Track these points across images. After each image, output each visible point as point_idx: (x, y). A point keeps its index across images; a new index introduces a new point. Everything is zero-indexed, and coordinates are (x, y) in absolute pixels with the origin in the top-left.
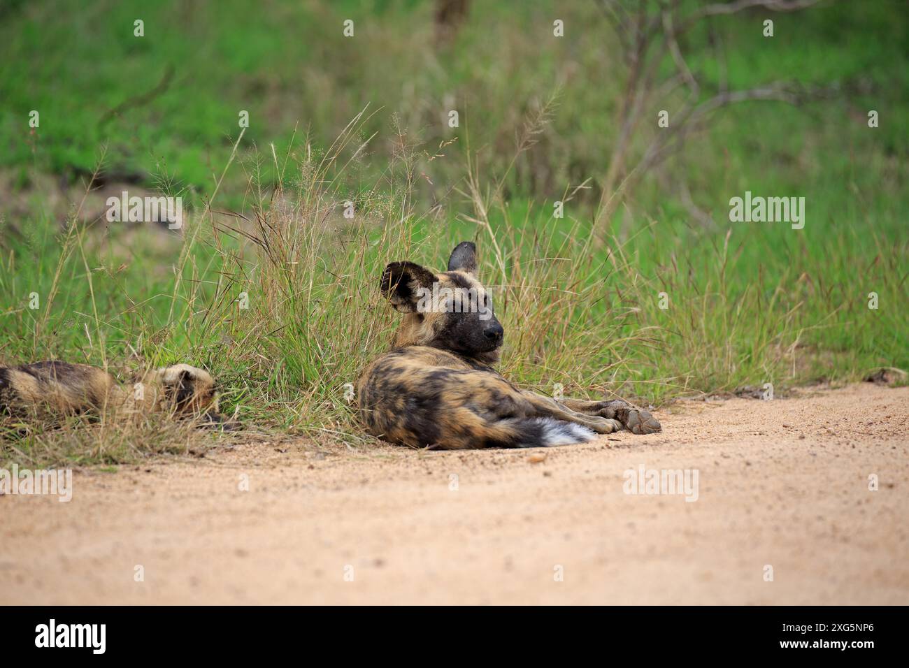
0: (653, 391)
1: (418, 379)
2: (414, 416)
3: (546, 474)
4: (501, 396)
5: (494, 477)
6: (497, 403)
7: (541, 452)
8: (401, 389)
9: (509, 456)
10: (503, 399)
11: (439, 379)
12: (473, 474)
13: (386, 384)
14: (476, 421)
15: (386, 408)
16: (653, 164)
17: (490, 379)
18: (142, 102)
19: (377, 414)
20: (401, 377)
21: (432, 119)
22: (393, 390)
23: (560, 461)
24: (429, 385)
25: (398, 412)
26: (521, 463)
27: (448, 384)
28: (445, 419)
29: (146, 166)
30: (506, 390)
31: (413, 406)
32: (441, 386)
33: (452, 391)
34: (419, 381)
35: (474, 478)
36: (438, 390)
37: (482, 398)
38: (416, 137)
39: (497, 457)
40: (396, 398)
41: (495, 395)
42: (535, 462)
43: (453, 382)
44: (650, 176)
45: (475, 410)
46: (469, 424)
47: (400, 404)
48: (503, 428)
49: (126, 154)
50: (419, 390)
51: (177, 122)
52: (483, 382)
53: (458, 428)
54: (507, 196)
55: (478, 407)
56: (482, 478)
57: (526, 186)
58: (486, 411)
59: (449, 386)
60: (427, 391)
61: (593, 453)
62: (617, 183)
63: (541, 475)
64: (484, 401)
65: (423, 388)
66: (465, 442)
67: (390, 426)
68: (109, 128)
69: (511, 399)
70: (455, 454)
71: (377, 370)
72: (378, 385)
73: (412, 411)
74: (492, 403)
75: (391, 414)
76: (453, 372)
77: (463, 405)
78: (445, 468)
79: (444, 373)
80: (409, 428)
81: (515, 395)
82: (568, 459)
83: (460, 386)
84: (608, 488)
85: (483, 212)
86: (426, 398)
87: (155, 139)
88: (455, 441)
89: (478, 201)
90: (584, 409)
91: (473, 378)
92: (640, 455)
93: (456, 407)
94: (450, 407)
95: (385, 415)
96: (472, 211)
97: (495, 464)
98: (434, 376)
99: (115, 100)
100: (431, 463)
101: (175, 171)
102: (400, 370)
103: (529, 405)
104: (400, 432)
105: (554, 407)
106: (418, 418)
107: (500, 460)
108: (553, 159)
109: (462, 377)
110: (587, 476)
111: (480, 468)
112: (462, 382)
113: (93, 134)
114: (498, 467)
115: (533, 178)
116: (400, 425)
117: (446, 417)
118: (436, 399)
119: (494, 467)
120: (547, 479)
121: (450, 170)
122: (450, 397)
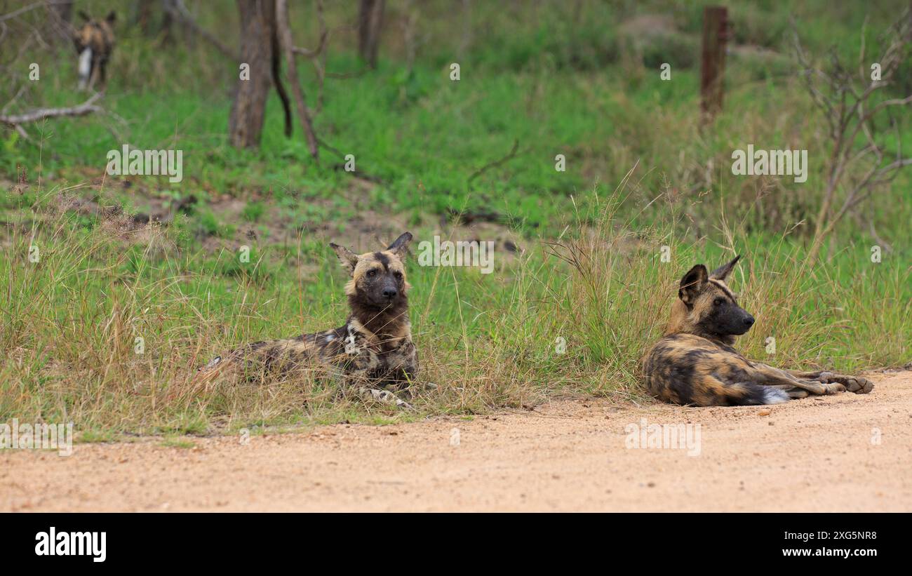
0: (847, 365)
1: (681, 355)
2: (676, 380)
3: (770, 424)
4: (737, 370)
5: (734, 425)
6: (734, 374)
7: (767, 408)
8: (669, 361)
9: (745, 411)
10: (738, 371)
11: (694, 355)
12: (720, 424)
13: (660, 358)
14: (717, 384)
15: (658, 375)
16: (850, 207)
17: (731, 358)
18: (497, 165)
19: (653, 379)
20: (670, 353)
21: (697, 176)
22: (664, 362)
23: (780, 415)
24: (687, 359)
25: (665, 377)
26: (753, 416)
27: (700, 359)
28: (696, 383)
29: (499, 209)
30: (741, 365)
31: (675, 373)
32: (696, 360)
33: (703, 364)
34: (681, 356)
35: (720, 426)
36: (693, 363)
37: (724, 370)
38: (685, 188)
39: (736, 412)
40: (665, 368)
41: (733, 368)
42: (763, 415)
43: (704, 358)
44: (849, 214)
45: (718, 378)
46: (713, 386)
47: (667, 372)
48: (737, 388)
49: (487, 200)
50: (680, 362)
51: (521, 178)
52: (725, 359)
53: (705, 389)
54: (749, 229)
55: (720, 377)
56: (726, 426)
57: (762, 222)
58: (726, 379)
59: (701, 360)
60: (686, 363)
61: (804, 409)
62: (825, 223)
63: (768, 424)
64: (725, 372)
65: (682, 361)
66: (711, 399)
67: (661, 388)
68: (474, 183)
69: (745, 372)
71: (656, 349)
72: (655, 359)
73: (675, 377)
74: (730, 374)
75: (661, 379)
76: (705, 351)
77: (710, 374)
78: (700, 419)
79: (699, 352)
80: (672, 388)
81: (748, 369)
82: (786, 413)
83: (709, 361)
84: (813, 433)
85: (731, 241)
86: (684, 368)
87: (507, 190)
88: (704, 400)
89: (727, 233)
91: (719, 356)
92: (837, 410)
93: (705, 375)
94: (700, 375)
95: (657, 379)
96: (723, 241)
97: (735, 416)
98: (692, 353)
99: (480, 164)
100: (690, 416)
101: (519, 212)
102: (671, 349)
103: (760, 375)
104: (667, 392)
105: (782, 375)
106: (678, 381)
107: (739, 413)
108: (781, 205)
109: (711, 355)
110: (800, 425)
111: (725, 419)
112: (710, 358)
113: (464, 187)
114: (737, 418)
115: (766, 218)
116: (666, 386)
117: (697, 381)
118: (691, 369)
119: (735, 418)
120: (771, 427)
122: (701, 368)
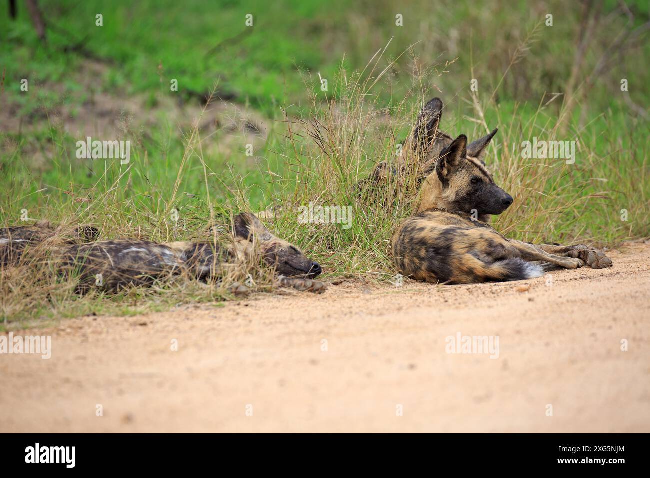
0: (607, 237)
1: (435, 235)
2: (434, 262)
3: (530, 300)
4: (495, 245)
5: (493, 303)
6: (493, 250)
7: (526, 284)
8: (423, 243)
9: (503, 287)
10: (497, 246)
11: (450, 234)
12: (478, 301)
13: (412, 239)
14: (477, 264)
15: (413, 257)
16: (602, 73)
17: (487, 233)
18: (233, 42)
19: (407, 261)
20: (423, 234)
21: (441, 47)
22: (417, 244)
23: (540, 290)
24: (443, 239)
25: (422, 259)
26: (512, 293)
27: (456, 237)
28: (455, 263)
29: (238, 87)
30: (498, 240)
31: (432, 254)
32: (452, 239)
33: (460, 242)
34: (436, 236)
35: (478, 304)
36: (450, 242)
37: (481, 246)
38: (429, 59)
39: (494, 289)
40: (420, 249)
41: (491, 244)
42: (522, 291)
43: (460, 236)
44: (600, 82)
45: (476, 255)
47: (423, 253)
48: (497, 268)
49: (224, 79)
50: (436, 243)
51: (260, 55)
52: (482, 235)
53: (465, 269)
54: (497, 101)
55: (478, 253)
56: (484, 303)
57: (510, 92)
59: (458, 239)
60: (442, 243)
61: (564, 283)
62: (576, 87)
63: (527, 301)
64: (484, 248)
65: (438, 241)
66: (470, 279)
67: (417, 269)
68: (210, 62)
69: (503, 247)
70: (464, 287)
71: (405, 230)
72: (407, 241)
73: (432, 258)
74: (489, 249)
75: (417, 261)
76: (460, 229)
77: (468, 252)
78: (457, 298)
79: (454, 230)
80: (430, 270)
81: (505, 243)
82: (545, 289)
83: (466, 239)
84: (576, 308)
85: (482, 115)
86: (441, 248)
87: (244, 68)
88: (464, 278)
89: (478, 106)
90: (556, 252)
91: (475, 232)
92: (599, 284)
93: (463, 254)
94: (459, 254)
95: (412, 261)
97: (493, 293)
98: (446, 232)
99: (215, 41)
100: (447, 294)
101: (258, 91)
102: (422, 229)
103: (516, 250)
104: (423, 273)
105: (534, 251)
106: (436, 263)
107: (497, 290)
108: (530, 73)
109: (467, 232)
110: (561, 300)
111: (482, 297)
112: (466, 235)
113: (200, 66)
114: (496, 295)
115: (516, 87)
116: (423, 268)
117: (455, 261)
118: (449, 249)
119: (493, 296)
120: (531, 303)
121: (455, 82)
122: (459, 247)
